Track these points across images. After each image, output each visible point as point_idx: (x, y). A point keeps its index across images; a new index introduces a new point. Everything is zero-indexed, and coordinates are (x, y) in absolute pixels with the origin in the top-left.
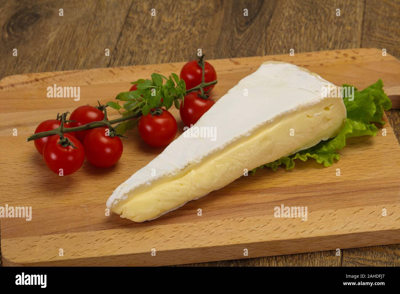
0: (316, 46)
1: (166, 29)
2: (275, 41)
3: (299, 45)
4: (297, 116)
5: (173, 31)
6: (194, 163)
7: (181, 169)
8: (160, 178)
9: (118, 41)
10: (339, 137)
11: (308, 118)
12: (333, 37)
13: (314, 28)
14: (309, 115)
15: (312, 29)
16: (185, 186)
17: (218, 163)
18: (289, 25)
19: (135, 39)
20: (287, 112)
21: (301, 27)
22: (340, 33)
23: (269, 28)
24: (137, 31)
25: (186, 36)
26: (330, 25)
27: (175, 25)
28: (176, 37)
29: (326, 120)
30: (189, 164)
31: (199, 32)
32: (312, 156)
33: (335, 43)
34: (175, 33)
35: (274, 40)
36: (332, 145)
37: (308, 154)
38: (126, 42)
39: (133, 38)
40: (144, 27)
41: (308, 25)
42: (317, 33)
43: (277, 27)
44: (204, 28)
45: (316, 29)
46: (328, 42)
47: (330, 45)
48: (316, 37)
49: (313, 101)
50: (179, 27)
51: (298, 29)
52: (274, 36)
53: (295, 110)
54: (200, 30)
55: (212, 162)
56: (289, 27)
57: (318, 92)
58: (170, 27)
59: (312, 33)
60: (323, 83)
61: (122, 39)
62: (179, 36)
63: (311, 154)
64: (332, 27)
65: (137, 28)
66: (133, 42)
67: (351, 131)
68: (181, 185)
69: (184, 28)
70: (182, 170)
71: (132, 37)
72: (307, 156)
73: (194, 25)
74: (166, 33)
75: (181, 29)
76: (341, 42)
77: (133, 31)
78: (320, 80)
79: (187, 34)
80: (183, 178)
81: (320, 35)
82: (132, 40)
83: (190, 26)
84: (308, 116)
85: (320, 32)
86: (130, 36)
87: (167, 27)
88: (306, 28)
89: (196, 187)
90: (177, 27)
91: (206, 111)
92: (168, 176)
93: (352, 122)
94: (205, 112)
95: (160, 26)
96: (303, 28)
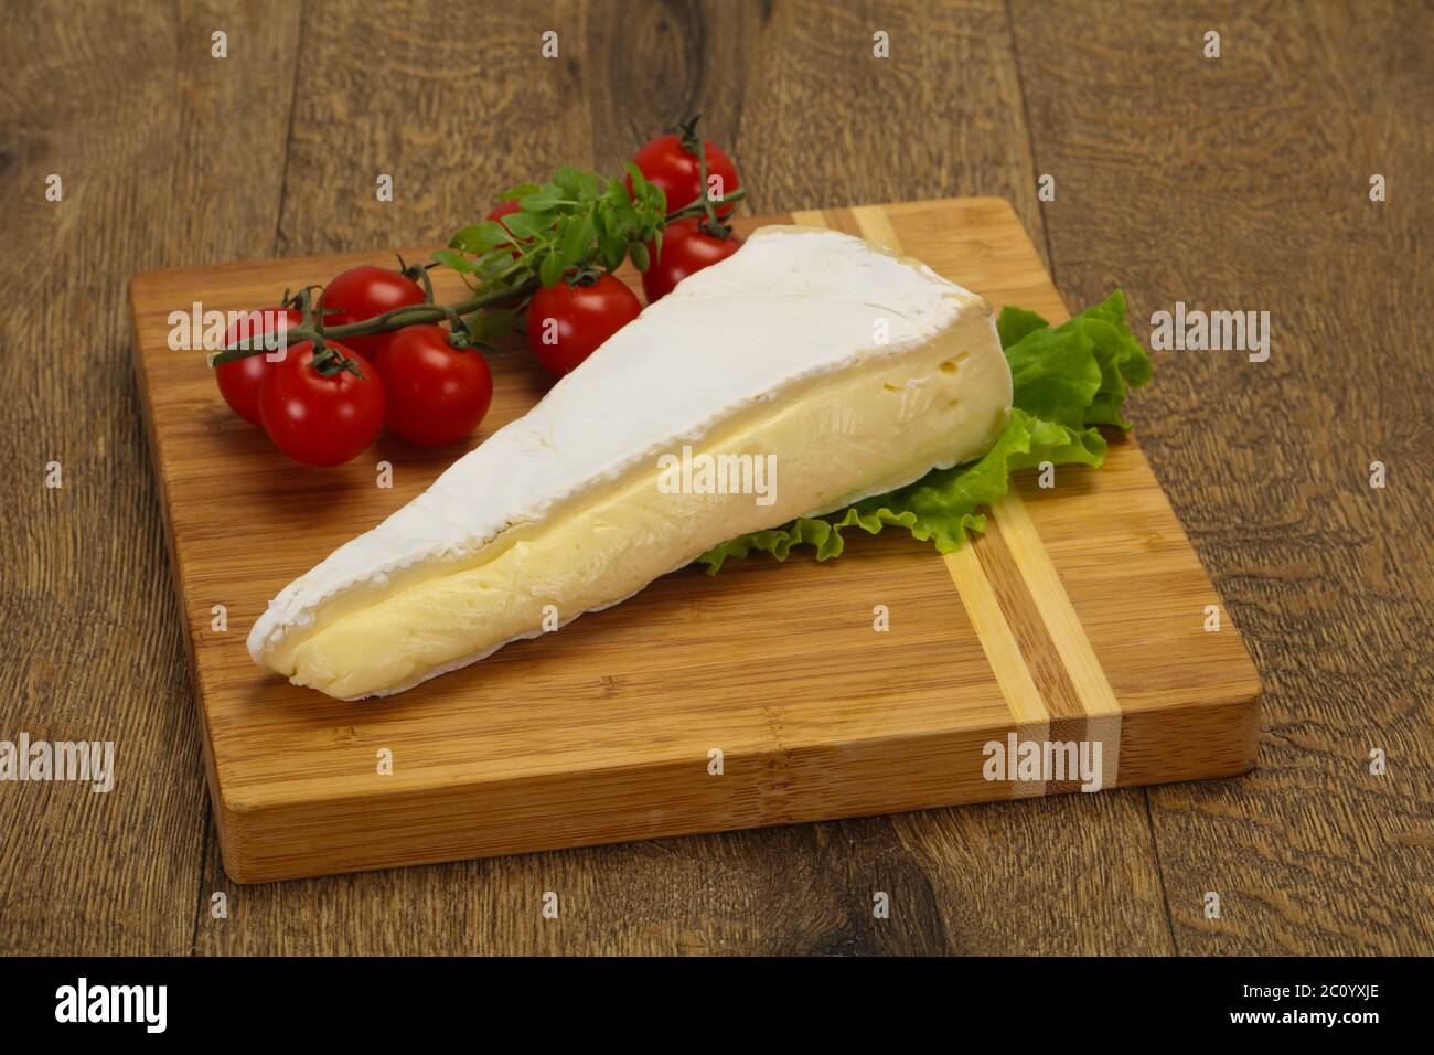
0: (900, 185)
1: (425, 166)
2: (772, 176)
3: (848, 185)
4: (854, 385)
5: (449, 170)
6: (526, 521)
7: (485, 538)
8: (415, 564)
9: (281, 213)
10: (985, 464)
11: (887, 392)
12: (947, 155)
13: (883, 133)
14: (890, 384)
15: (877, 135)
16: (494, 590)
17: (599, 522)
18: (801, 129)
19: (332, 203)
20: (820, 370)
21: (839, 132)
22: (963, 140)
23: (741, 142)
24: (334, 178)
25: (490, 181)
26: (926, 122)
27: (448, 153)
28: (461, 186)
29: (947, 402)
30: (509, 523)
31: (529, 168)
32: (898, 518)
33: (957, 171)
34: (456, 178)
35: (767, 175)
36: (962, 489)
37: (885, 512)
38: (307, 212)
39: (325, 200)
40: (354, 166)
41: (860, 125)
42: (895, 146)
43: (765, 136)
44: (541, 156)
45: (888, 134)
46: (935, 169)
47: (944, 176)
48: (895, 158)
49: (905, 339)
50: (463, 157)
51: (832, 139)
52: (764, 161)
53: (845, 365)
54: (531, 162)
55: (581, 519)
56: (802, 135)
57: (919, 312)
58: (434, 160)
59: (879, 146)
60: (938, 286)
61: (292, 204)
62: (469, 183)
63: (896, 513)
64: (935, 128)
65: (330, 169)
66: (331, 210)
67: (1024, 448)
68: (484, 587)
69: (479, 160)
70: (488, 541)
71: (321, 196)
72: (881, 519)
73: (507, 149)
74: (427, 177)
75: (471, 163)
76: (974, 168)
77: (321, 179)
78: (928, 278)
79: (493, 178)
80: (492, 565)
81: (905, 151)
82: (326, 205)
83: (496, 154)
84: (886, 386)
85: (903, 142)
86: (314, 195)
87: (427, 161)
88: (857, 135)
89: (530, 593)
90: (457, 158)
91: (571, 371)
92: (444, 560)
93: (1030, 420)
94: (566, 374)
95: (403, 160)
96: (848, 136)
